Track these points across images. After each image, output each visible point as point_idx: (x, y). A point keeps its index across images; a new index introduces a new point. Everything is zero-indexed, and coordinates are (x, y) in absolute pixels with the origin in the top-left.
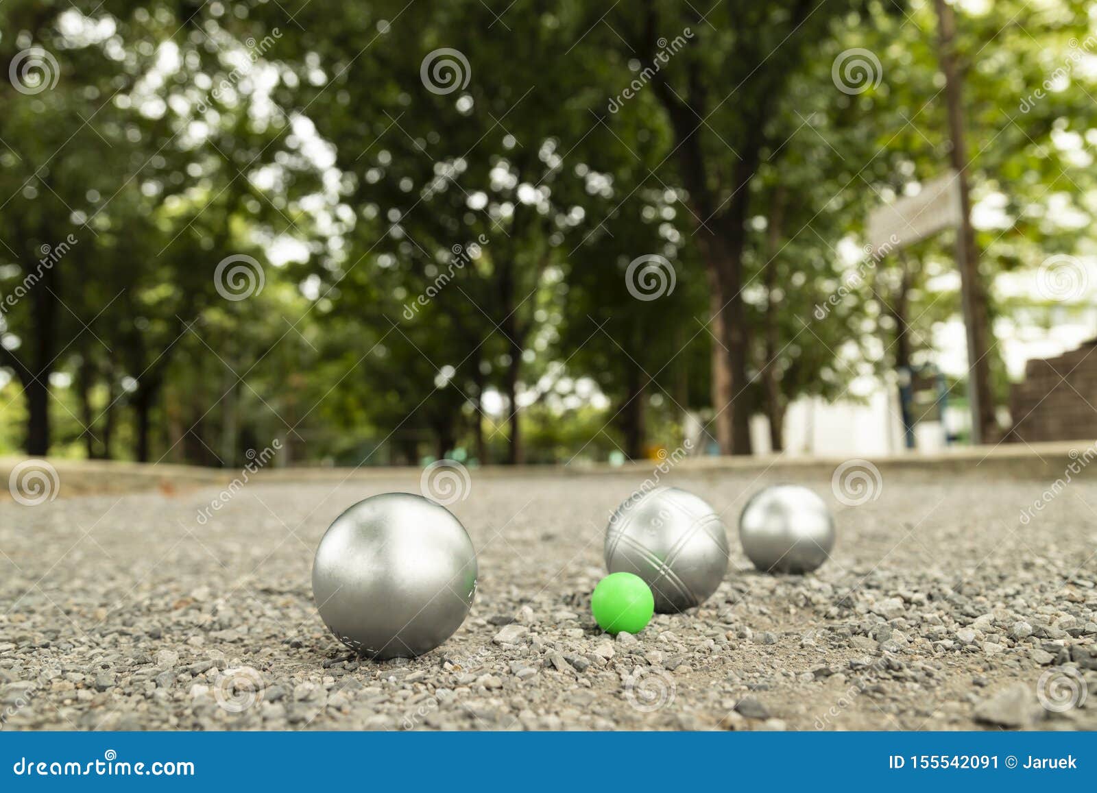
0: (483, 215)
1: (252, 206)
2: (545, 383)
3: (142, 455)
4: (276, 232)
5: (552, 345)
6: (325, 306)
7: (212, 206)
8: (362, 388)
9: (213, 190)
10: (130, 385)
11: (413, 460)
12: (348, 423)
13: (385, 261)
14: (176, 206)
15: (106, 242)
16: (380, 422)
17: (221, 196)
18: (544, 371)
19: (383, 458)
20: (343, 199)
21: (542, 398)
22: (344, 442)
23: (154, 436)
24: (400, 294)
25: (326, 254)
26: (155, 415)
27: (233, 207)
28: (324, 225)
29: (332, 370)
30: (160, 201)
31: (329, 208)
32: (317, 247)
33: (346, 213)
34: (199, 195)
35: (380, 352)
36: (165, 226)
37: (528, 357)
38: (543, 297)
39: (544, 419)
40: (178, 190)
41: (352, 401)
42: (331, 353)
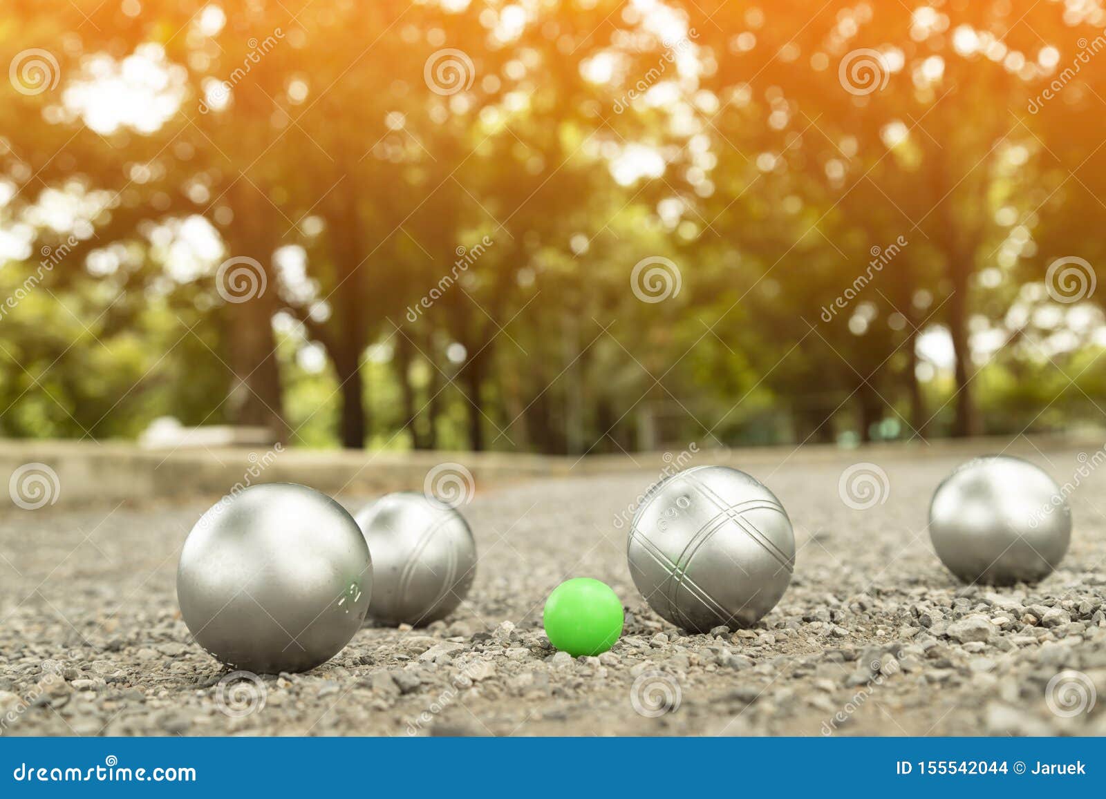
0: (903, 80)
1: (588, 109)
2: (1017, 317)
3: (477, 442)
4: (620, 141)
5: (1023, 260)
6: (690, 232)
7: (537, 115)
8: (749, 338)
9: (537, 92)
10: (456, 353)
11: (826, 436)
12: (732, 390)
13: (767, 162)
14: (493, 121)
15: (416, 177)
16: (776, 385)
17: (548, 100)
18: (1014, 297)
19: (786, 433)
20: (705, 84)
21: (1016, 338)
22: (727, 415)
23: (489, 419)
24: (792, 206)
25: (686, 162)
26: (489, 392)
27: (561, 113)
28: (682, 123)
29: (707, 319)
30: (473, 116)
31: (686, 98)
32: (674, 154)
33: (709, 102)
34: (518, 103)
35: (769, 290)
36: (482, 148)
37: (990, 279)
38: (999, 191)
39: (1018, 368)
40: (495, 99)
41: (736, 360)
42: (703, 295)
